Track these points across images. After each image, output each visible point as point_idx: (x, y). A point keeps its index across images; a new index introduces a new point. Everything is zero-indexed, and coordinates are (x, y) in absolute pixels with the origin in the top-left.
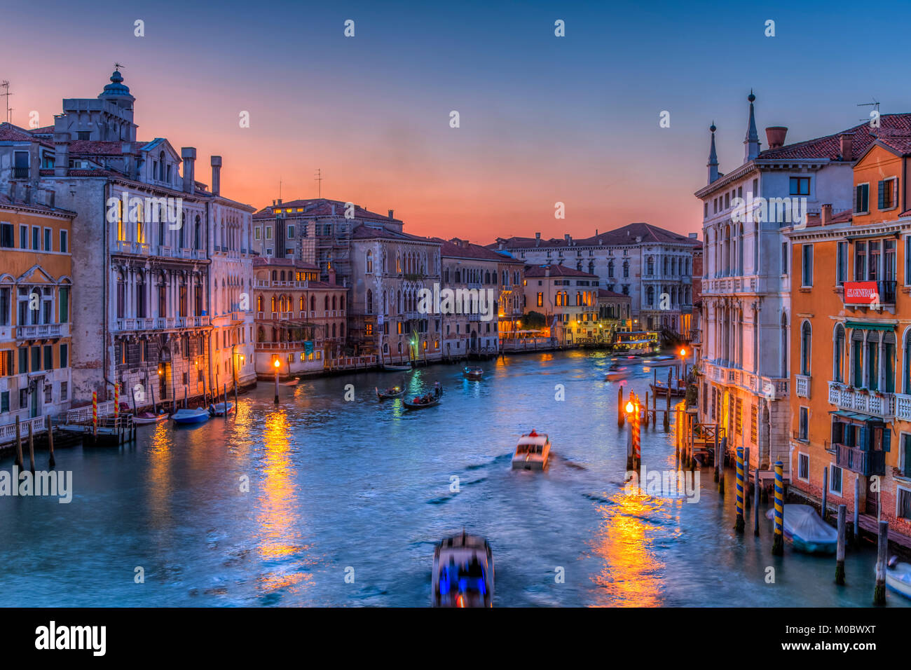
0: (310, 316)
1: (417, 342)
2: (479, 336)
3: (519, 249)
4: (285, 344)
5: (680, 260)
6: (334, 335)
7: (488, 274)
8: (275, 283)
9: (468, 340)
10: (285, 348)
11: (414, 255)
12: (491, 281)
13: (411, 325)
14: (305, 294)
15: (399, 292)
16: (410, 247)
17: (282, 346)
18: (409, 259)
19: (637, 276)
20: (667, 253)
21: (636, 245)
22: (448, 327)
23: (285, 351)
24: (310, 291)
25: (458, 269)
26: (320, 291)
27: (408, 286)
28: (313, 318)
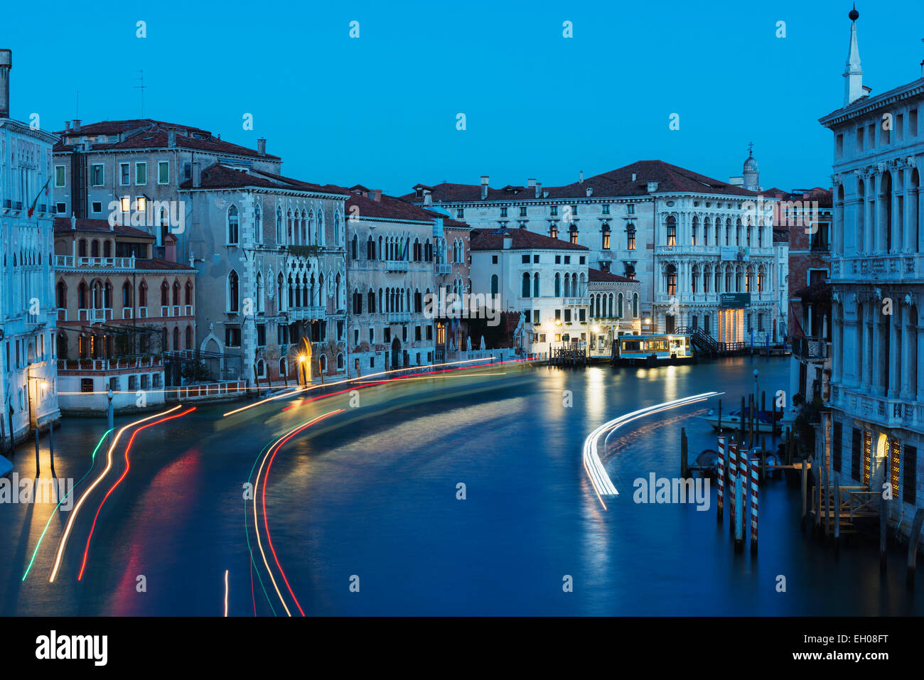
0: (139, 316)
1: (310, 357)
2: (403, 346)
3: (453, 203)
4: (103, 362)
5: (718, 220)
6: (176, 347)
7: (417, 246)
8: (83, 260)
9: (387, 354)
10: (103, 369)
11: (303, 215)
12: (423, 258)
13: (301, 330)
14: (131, 279)
15: (281, 275)
16: (298, 200)
17: (99, 365)
18: (296, 222)
19: (649, 247)
20: (697, 210)
21: (647, 197)
22: (357, 332)
23: (103, 374)
24: (139, 274)
25: (370, 237)
26: (156, 274)
27: (294, 266)
28: (143, 319)
